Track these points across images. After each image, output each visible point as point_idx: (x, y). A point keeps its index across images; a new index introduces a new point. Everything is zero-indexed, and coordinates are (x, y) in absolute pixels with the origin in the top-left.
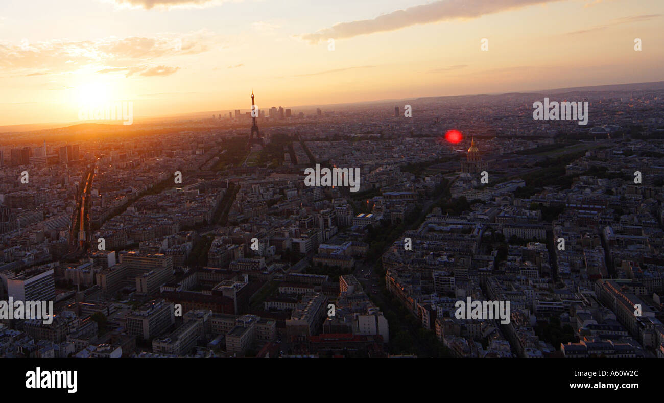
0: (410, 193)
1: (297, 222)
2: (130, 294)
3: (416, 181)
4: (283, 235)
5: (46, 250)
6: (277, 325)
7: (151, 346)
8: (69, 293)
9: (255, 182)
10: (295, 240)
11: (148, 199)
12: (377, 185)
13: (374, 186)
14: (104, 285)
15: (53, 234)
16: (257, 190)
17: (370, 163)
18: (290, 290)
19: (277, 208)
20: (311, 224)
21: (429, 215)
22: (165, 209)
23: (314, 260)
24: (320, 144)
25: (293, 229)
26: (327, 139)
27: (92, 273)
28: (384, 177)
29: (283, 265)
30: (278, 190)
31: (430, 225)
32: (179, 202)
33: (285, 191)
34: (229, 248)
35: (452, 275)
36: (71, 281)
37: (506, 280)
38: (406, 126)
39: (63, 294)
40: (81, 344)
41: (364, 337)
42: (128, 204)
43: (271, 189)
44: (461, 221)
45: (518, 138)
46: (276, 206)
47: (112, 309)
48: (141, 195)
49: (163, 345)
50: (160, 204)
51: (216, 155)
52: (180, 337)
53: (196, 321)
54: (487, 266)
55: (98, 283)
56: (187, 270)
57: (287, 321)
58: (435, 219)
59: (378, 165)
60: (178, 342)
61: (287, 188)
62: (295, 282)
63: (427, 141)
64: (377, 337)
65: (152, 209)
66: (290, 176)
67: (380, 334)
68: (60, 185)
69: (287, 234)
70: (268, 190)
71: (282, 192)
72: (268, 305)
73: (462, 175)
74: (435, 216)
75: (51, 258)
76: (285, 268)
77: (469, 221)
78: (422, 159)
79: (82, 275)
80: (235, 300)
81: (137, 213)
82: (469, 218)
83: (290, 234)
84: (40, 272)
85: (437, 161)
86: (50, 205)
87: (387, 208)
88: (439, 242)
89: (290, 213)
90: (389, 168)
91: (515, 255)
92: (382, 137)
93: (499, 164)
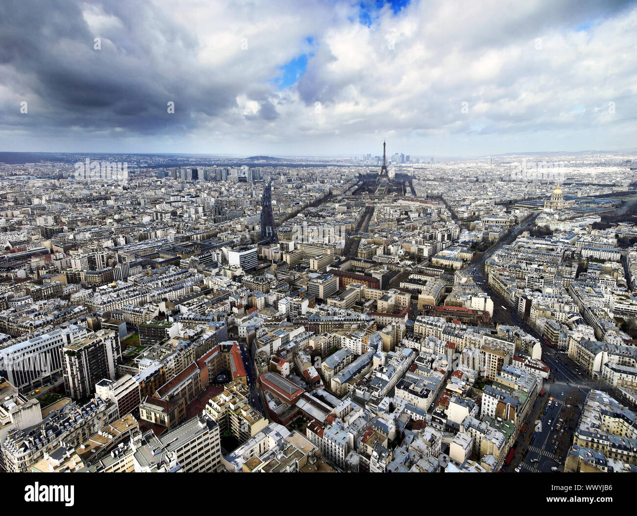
0: (504, 220)
1: (421, 235)
2: (306, 270)
3: (508, 212)
4: (411, 243)
5: (248, 236)
6: (412, 298)
7: (327, 302)
8: (265, 265)
9: (387, 205)
10: (421, 247)
11: (313, 210)
12: (477, 214)
13: (474, 214)
14: (288, 262)
15: (251, 227)
16: (388, 211)
17: (470, 197)
18: (417, 277)
19: (404, 224)
20: (431, 237)
21: (520, 236)
22: (324, 217)
23: (433, 259)
24: (430, 183)
25: (419, 239)
26: (434, 180)
27: (279, 254)
28: (482, 208)
29: (411, 263)
30: (404, 212)
31: (520, 243)
32: (333, 214)
33: (409, 213)
34: (372, 247)
35: (542, 278)
36: (266, 257)
37: (587, 286)
38: (499, 173)
39: (262, 265)
40: (279, 296)
41: (475, 312)
42: (298, 212)
43: (398, 211)
44: (546, 242)
45: (594, 185)
46: (403, 222)
47: (296, 277)
48: (306, 206)
49: (334, 301)
50: (320, 213)
51: (356, 185)
52: (346, 298)
53: (354, 289)
54: (571, 274)
55: (284, 260)
56: (343, 258)
57: (419, 295)
58: (525, 240)
59: (476, 200)
60: (344, 301)
61: (411, 211)
62: (421, 272)
63: (514, 184)
64: (485, 313)
65: (316, 216)
66: (413, 203)
67: (487, 310)
68: (250, 196)
69: (414, 242)
70: (396, 211)
71: (406, 213)
72: (402, 285)
73: (547, 210)
74: (524, 237)
75: (250, 242)
76: (414, 264)
77: (552, 242)
78: (513, 197)
79: (273, 254)
80: (381, 281)
81: (305, 218)
82: (552, 241)
83: (416, 242)
84: (249, 249)
85: (524, 199)
86: (245, 208)
87: (486, 229)
88: (530, 255)
89: (414, 228)
90: (486, 202)
91: (594, 269)
92: (477, 180)
93: (577, 204)
